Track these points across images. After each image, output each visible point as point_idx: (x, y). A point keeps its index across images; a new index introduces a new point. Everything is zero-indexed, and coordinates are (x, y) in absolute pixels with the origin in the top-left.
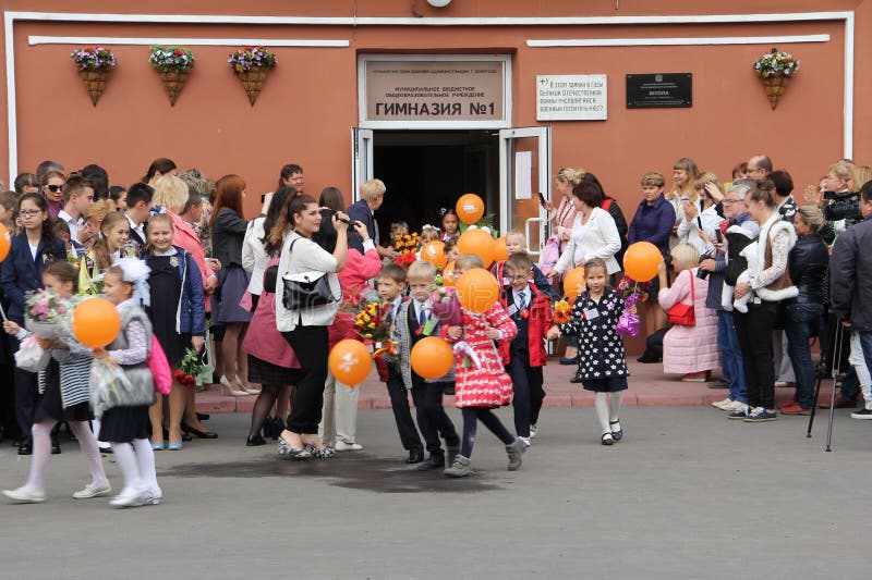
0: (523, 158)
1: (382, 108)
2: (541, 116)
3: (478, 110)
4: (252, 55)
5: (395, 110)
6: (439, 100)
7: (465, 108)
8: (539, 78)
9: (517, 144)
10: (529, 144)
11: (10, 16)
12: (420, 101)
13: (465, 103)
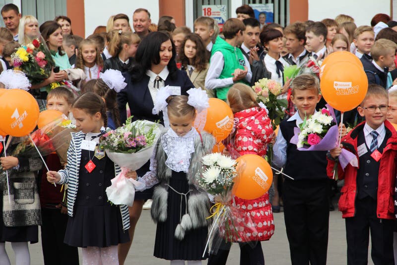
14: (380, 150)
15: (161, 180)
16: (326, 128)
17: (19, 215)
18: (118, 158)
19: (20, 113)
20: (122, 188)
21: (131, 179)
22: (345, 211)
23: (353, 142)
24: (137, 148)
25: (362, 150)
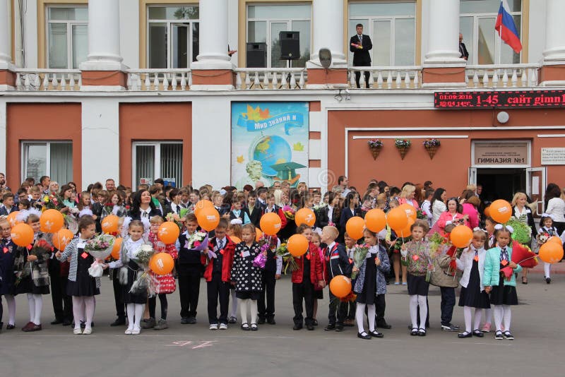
0: (536, 179)
1: (480, 160)
2: (543, 163)
3: (517, 161)
4: (432, 141)
5: (485, 161)
6: (502, 157)
7: (513, 160)
8: (542, 149)
9: (533, 174)
10: (539, 174)
11: (347, 129)
12: (495, 158)
13: (513, 158)
14: (224, 249)
15: (124, 264)
16: (203, 238)
17: (41, 280)
18: (95, 253)
19: (50, 222)
20: (97, 268)
21: (101, 264)
22: (207, 279)
23: (211, 246)
24: (105, 248)
25: (216, 249)
